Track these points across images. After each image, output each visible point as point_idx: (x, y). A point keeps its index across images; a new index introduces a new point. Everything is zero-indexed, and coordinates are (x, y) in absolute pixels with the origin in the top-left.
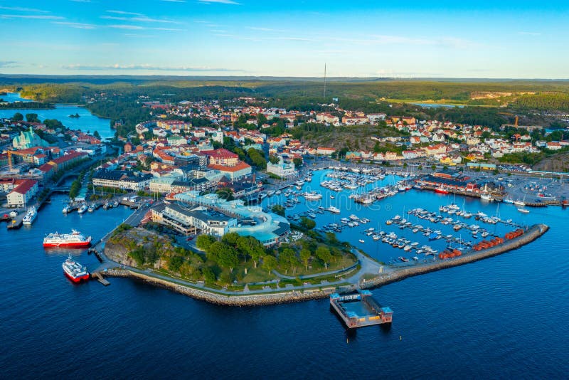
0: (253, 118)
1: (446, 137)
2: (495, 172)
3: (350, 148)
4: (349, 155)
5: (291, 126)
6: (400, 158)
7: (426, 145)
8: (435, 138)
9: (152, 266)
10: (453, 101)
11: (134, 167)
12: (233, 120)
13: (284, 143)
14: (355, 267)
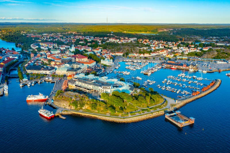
0: (82, 40)
1: (164, 46)
2: (188, 60)
3: (129, 52)
4: (130, 55)
5: (100, 44)
6: (150, 55)
7: (158, 50)
8: (161, 47)
9: (81, 109)
10: (153, 32)
11: (42, 64)
12: (73, 42)
13: (100, 51)
14: (165, 101)
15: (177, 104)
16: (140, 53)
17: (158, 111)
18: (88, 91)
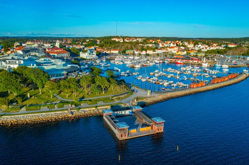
5: (98, 43)
6: (155, 53)
8: (172, 45)
12: (69, 42)
13: (94, 49)
14: (128, 93)
15: (150, 97)
16: (143, 49)
17: (97, 107)
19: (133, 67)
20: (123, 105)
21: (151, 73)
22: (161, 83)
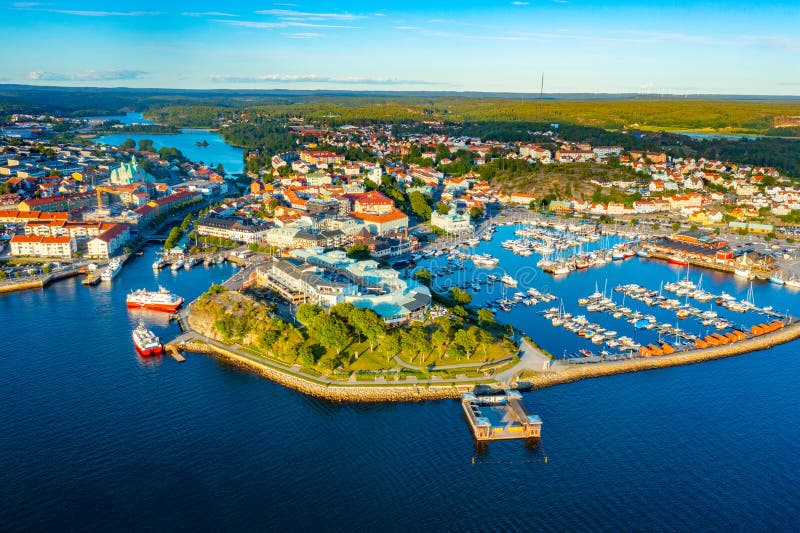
0: (431, 150)
1: (706, 182)
2: (771, 236)
3: (559, 195)
4: (554, 205)
5: (480, 163)
6: (629, 211)
7: (672, 193)
8: (688, 184)
9: (240, 342)
10: (747, 129)
11: (255, 213)
12: (404, 152)
13: (467, 186)
14: (511, 359)
15: (546, 373)
16: (598, 198)
17: (454, 384)
18: (290, 296)
19: (551, 272)
20: (494, 386)
21: (582, 301)
22: (587, 336)
